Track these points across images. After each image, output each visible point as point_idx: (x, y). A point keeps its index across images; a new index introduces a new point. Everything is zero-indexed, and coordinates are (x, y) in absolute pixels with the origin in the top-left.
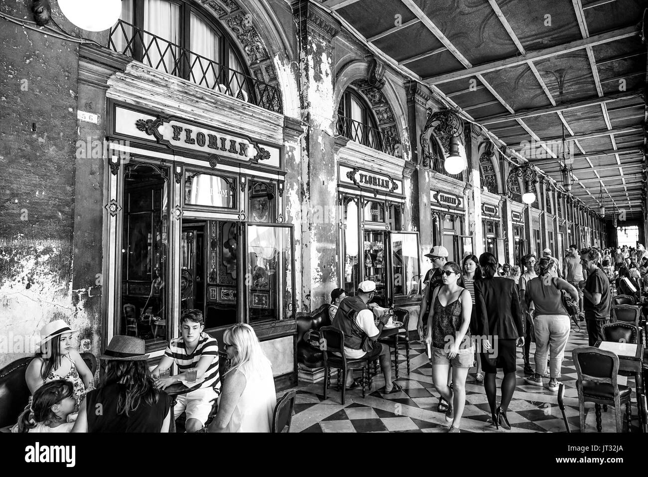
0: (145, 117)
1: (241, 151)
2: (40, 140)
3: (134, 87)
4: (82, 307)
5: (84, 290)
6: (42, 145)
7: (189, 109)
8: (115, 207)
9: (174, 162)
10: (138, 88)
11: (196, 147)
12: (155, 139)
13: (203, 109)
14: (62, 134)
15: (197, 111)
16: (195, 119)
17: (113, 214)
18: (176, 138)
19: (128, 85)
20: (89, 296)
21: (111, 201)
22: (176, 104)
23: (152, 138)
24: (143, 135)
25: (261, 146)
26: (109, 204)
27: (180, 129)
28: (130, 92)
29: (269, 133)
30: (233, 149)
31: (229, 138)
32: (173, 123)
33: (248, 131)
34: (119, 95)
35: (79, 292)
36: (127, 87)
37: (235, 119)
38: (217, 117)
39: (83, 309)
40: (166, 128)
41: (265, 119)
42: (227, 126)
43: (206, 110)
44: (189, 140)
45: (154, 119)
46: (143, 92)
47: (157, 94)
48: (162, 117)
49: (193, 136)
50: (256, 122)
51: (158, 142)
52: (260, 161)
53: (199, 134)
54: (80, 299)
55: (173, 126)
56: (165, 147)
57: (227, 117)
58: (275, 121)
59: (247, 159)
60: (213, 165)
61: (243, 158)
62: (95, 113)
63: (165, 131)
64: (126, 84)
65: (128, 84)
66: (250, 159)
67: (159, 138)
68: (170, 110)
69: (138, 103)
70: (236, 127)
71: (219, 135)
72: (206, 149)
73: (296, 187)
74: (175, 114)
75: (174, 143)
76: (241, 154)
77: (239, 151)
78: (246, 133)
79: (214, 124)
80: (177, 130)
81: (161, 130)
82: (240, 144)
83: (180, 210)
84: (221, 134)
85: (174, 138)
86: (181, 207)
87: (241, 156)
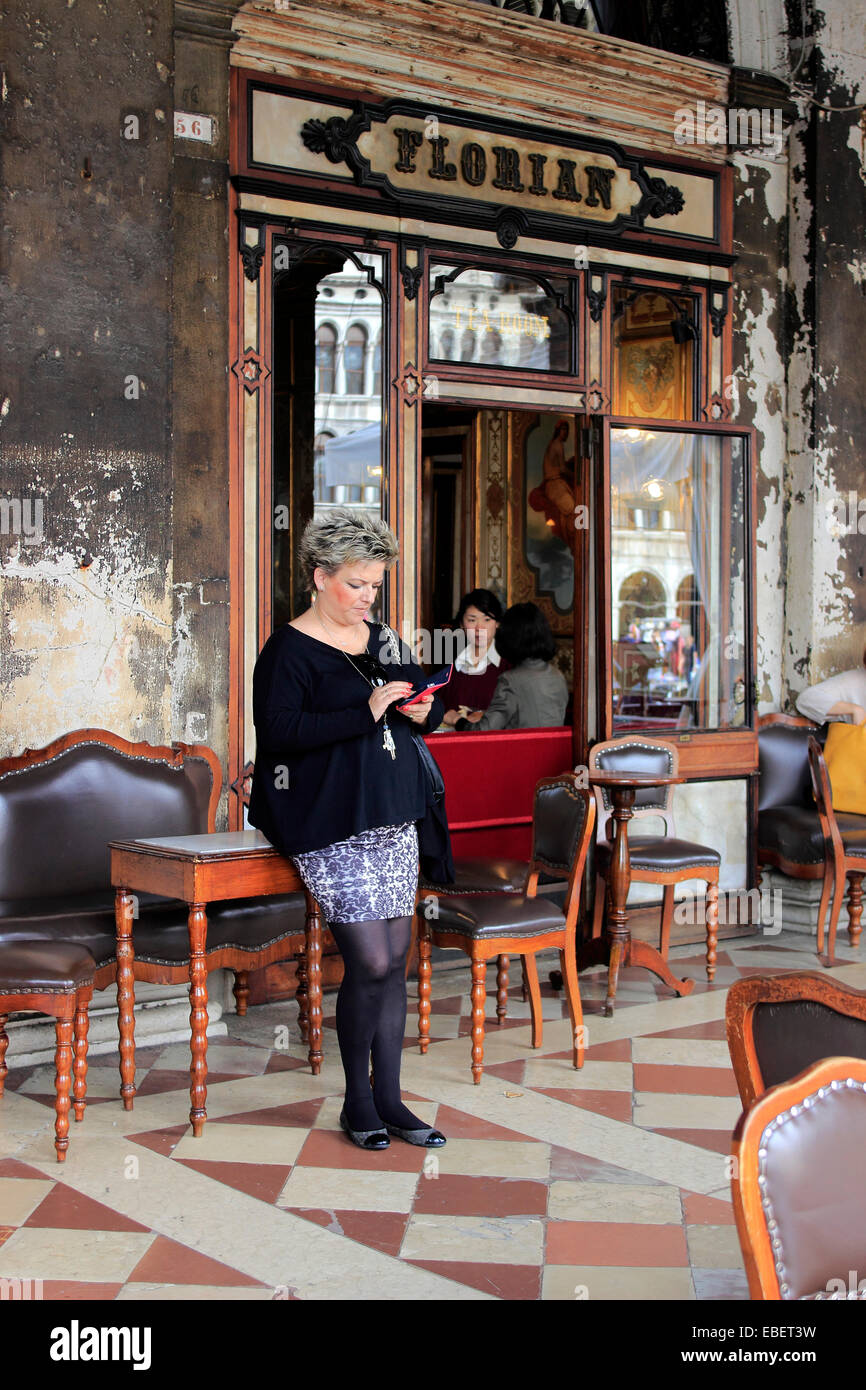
0: (323, 112)
1: (591, 193)
2: (101, 199)
4: (186, 630)
5: (189, 585)
6: (103, 212)
7: (440, 73)
8: (253, 367)
9: (400, 237)
10: (306, 30)
11: (458, 189)
12: (349, 174)
13: (478, 71)
14: (142, 180)
15: (460, 79)
16: (456, 102)
17: (251, 387)
18: (405, 165)
19: (283, 25)
20: (202, 602)
21: (246, 353)
22: (403, 64)
23: (342, 170)
24: (318, 163)
25: (653, 173)
26: (241, 362)
27: (417, 138)
28: (285, 44)
30: (566, 191)
31: (553, 152)
32: (397, 121)
33: (613, 125)
34: (257, 54)
35: (182, 589)
36: (279, 30)
37: (572, 92)
38: (519, 91)
39: (189, 634)
40: (378, 138)
41: (666, 83)
42: (548, 117)
43: (487, 72)
44: (440, 170)
45: (345, 113)
46: (317, 38)
47: (354, 40)
48: (370, 108)
49: (452, 156)
50: (637, 95)
51: (356, 181)
52: (650, 222)
53: (468, 149)
54: (183, 608)
55: (397, 132)
56: (375, 195)
57: (550, 87)
58: (701, 87)
59: (610, 217)
60: (508, 240)
61: (597, 214)
62: (205, 113)
63: (375, 146)
66: (620, 217)
67: (358, 165)
68: (387, 82)
69: (305, 71)
70: (578, 117)
71: (524, 148)
72: (487, 193)
73: (769, 304)
74: (403, 95)
75: (399, 180)
76: (592, 202)
77: (585, 194)
78: (608, 134)
79: (511, 113)
80: (409, 141)
81: (366, 144)
82: (588, 170)
83: (416, 378)
84: (531, 142)
85: (399, 167)
86: (420, 369)
87: (591, 210)
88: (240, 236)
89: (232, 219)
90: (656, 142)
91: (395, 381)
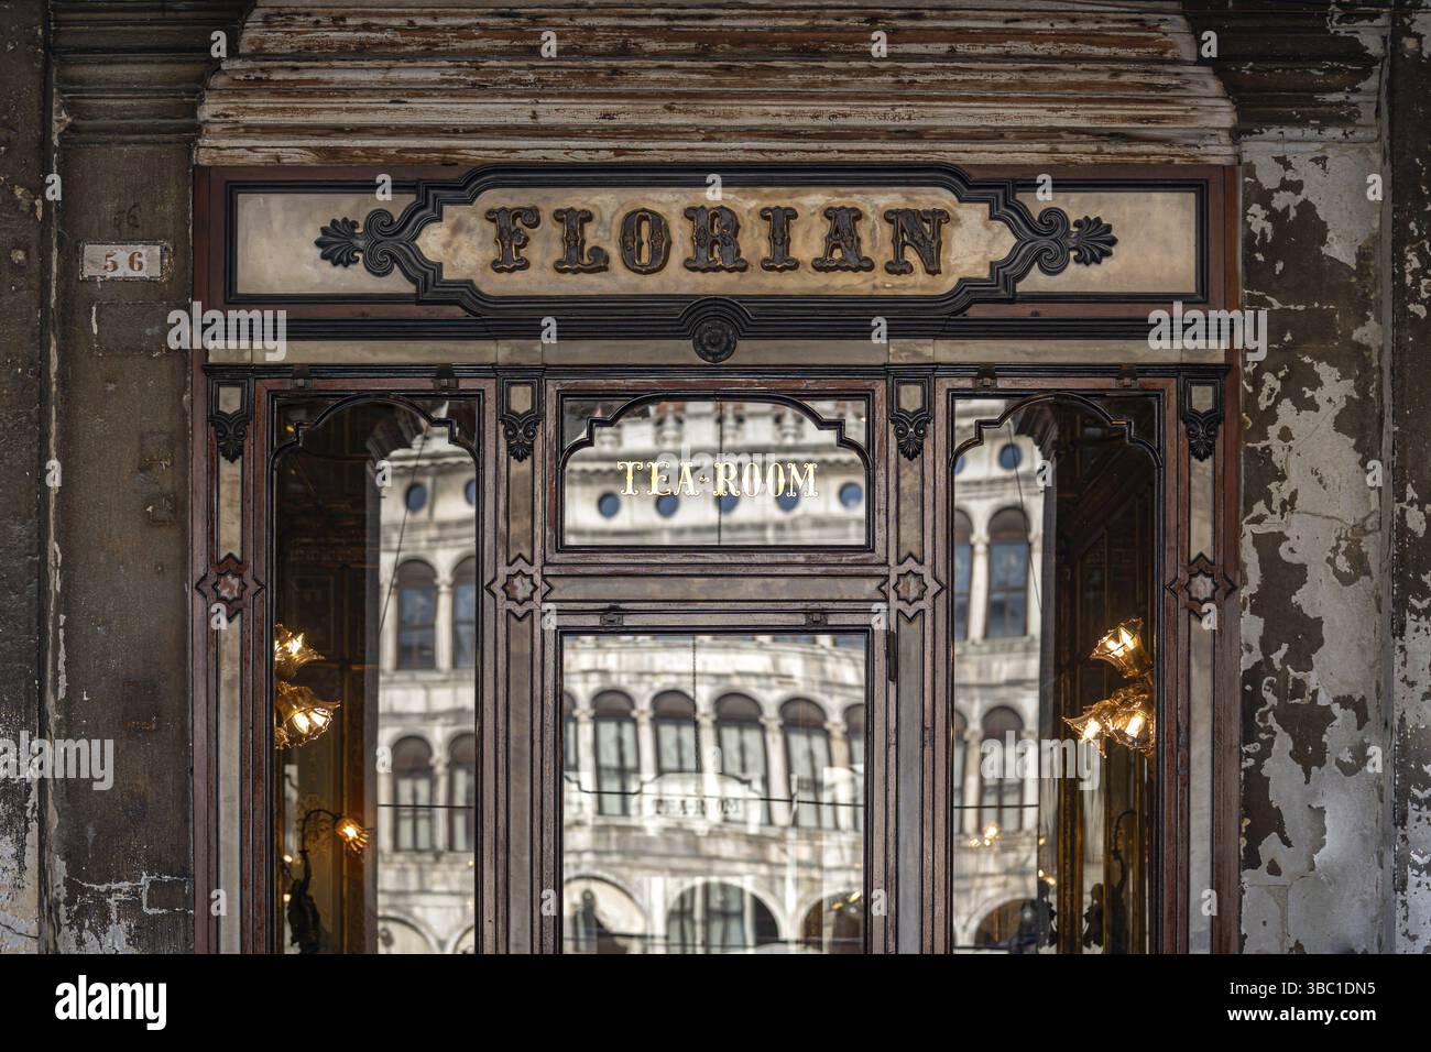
0: (356, 206)
1: (899, 248)
3: (310, 94)
5: (126, 885)
7: (586, 113)
8: (235, 582)
9: (494, 370)
10: (327, 92)
11: (618, 281)
12: (410, 288)
13: (663, 95)
15: (628, 114)
16: (619, 151)
17: (229, 610)
18: (509, 261)
19: (287, 94)
20: (145, 910)
21: (222, 561)
22: (513, 112)
23: (395, 284)
24: (353, 279)
25: (1039, 200)
26: (212, 575)
27: (532, 216)
28: (299, 120)
29: (1116, 116)
31: (814, 200)
32: (492, 198)
33: (951, 136)
34: (249, 143)
35: (109, 893)
36: (282, 102)
38: (751, 114)
40: (457, 229)
43: (680, 95)
44: (579, 257)
45: (397, 203)
46: (354, 102)
47: (419, 93)
48: (439, 187)
49: (601, 233)
50: (1003, 79)
51: (420, 297)
52: (1037, 280)
53: (633, 221)
54: (114, 917)
55: (491, 215)
56: (457, 312)
57: (812, 97)
58: (1128, 42)
59: (947, 284)
60: (718, 350)
61: (917, 283)
62: (150, 240)
63: (455, 240)
64: (277, 93)
65: (283, 90)
66: (964, 282)
67: (427, 275)
68: (483, 143)
69: (334, 152)
70: (873, 134)
71: (747, 204)
72: (676, 279)
73: (1334, 388)
74: (514, 157)
75: (496, 284)
76: (897, 267)
77: (884, 254)
78: (950, 153)
80: (511, 232)
81: (432, 242)
82: (890, 216)
83: (531, 576)
84: (766, 190)
85: (498, 267)
86: (538, 561)
87: (897, 280)
88: (213, 400)
89: (199, 380)
90: (1062, 147)
91: (490, 584)
